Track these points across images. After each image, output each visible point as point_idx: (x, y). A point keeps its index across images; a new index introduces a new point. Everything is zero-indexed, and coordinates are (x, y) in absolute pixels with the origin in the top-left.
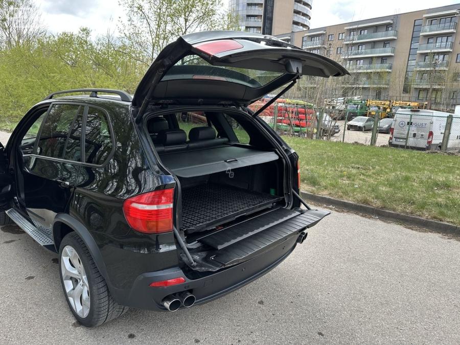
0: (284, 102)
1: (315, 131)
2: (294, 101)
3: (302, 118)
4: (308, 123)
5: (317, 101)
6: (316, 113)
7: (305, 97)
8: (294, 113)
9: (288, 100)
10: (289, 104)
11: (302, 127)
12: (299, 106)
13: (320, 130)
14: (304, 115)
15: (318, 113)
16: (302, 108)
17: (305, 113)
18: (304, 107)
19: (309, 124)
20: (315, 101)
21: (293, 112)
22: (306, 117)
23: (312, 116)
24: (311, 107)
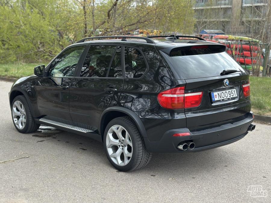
0: (226, 39)
1: (261, 68)
2: (238, 37)
3: (247, 55)
4: (253, 60)
5: (263, 36)
6: (262, 48)
7: (249, 32)
8: (238, 49)
9: (231, 37)
10: (233, 40)
11: (247, 65)
12: (243, 42)
13: (266, 67)
14: (249, 52)
15: (264, 50)
16: (246, 44)
17: (250, 50)
18: (249, 43)
19: (255, 61)
20: (261, 37)
21: (236, 49)
22: (251, 53)
23: (258, 53)
24: (256, 44)
